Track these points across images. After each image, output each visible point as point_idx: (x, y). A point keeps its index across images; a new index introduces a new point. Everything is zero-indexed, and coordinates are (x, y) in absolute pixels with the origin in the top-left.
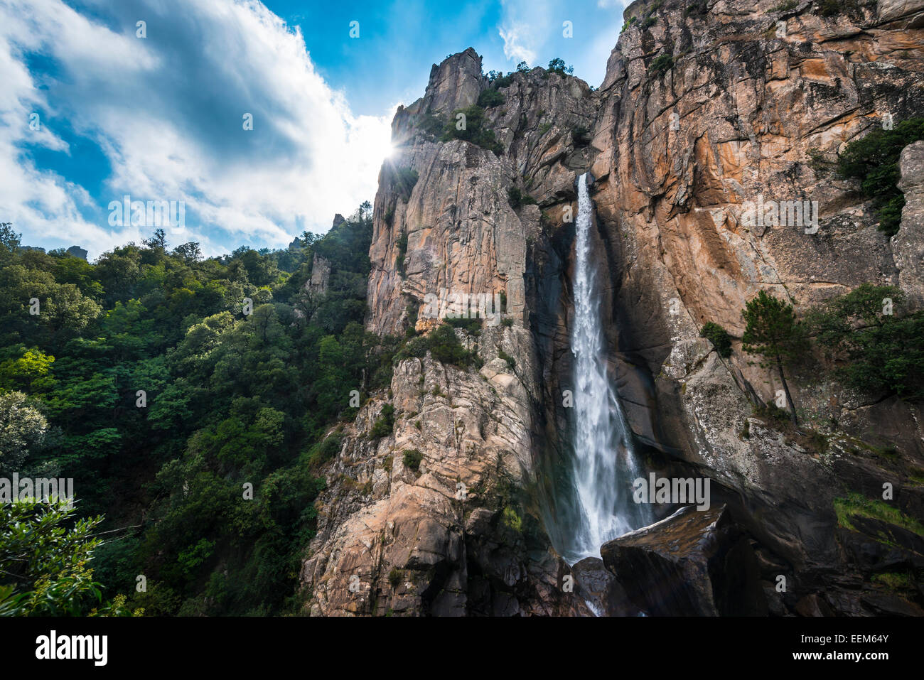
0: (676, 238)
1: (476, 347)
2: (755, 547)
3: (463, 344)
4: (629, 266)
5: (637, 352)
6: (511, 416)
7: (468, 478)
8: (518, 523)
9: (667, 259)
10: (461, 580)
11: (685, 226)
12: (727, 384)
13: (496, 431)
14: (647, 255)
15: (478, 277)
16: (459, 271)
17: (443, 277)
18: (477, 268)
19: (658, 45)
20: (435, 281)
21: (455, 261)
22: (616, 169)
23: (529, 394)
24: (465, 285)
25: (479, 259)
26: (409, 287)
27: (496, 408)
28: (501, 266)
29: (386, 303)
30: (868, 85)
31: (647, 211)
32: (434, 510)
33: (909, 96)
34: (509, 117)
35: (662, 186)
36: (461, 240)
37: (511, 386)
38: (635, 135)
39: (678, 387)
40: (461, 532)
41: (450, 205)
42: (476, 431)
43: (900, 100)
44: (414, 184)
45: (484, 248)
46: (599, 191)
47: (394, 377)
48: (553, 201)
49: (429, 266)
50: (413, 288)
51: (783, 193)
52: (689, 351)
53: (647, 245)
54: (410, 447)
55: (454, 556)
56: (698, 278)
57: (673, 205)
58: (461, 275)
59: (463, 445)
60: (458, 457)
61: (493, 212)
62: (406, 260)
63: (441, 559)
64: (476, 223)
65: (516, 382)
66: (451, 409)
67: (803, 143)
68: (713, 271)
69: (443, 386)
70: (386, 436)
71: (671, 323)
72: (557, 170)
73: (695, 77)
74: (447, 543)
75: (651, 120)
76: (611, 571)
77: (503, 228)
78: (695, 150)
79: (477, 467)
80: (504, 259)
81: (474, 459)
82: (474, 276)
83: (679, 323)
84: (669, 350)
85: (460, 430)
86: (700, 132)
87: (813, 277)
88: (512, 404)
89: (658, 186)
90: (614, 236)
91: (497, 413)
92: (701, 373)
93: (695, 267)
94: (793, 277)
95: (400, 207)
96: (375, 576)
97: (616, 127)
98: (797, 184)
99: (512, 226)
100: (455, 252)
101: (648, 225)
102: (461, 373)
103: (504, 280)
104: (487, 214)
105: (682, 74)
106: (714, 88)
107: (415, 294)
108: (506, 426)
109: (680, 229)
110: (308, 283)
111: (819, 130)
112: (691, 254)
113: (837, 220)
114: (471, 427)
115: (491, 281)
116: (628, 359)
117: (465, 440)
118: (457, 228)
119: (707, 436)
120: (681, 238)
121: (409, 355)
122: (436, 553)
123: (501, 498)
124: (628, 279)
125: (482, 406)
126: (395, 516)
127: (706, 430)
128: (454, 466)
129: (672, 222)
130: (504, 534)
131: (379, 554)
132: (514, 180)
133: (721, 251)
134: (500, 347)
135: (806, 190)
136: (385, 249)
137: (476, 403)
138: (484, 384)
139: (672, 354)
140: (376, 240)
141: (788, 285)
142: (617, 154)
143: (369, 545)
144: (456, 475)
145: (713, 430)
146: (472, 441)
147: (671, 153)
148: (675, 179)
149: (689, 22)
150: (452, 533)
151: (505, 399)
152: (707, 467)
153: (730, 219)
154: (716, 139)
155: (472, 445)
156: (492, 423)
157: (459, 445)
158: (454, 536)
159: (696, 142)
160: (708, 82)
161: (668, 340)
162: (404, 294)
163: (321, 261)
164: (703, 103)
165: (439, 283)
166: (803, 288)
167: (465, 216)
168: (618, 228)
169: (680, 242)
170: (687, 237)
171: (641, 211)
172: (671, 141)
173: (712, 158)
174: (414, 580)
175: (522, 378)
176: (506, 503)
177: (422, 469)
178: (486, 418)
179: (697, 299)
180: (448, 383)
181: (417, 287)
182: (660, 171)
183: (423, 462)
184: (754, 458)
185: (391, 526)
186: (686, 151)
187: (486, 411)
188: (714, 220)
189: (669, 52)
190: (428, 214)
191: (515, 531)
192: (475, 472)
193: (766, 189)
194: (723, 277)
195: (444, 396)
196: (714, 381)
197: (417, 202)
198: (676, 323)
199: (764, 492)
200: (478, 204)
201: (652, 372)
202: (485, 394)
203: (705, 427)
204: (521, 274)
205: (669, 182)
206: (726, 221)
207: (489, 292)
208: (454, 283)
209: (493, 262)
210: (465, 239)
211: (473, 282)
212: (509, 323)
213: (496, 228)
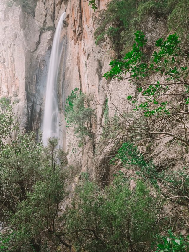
4: (68, 68)
15: (9, 80)
18: (9, 75)
21: (1, 73)
24: (5, 84)
25: (9, 72)
28: (16, 74)
45: (10, 65)
58: (3, 79)
61: (12, 46)
64: (6, 53)
77: (16, 54)
78: (80, 5)
80: (17, 70)
82: (7, 80)
99: (20, 53)
103: (18, 81)
115: (14, 81)
148: (76, 22)
167: (1, 50)
171: (73, 38)
204: (24, 77)
207: (14, 86)
208: (2, 83)
209: (14, 72)
210: (3, 62)
211: (7, 82)
212: (18, 102)
213: (14, 55)
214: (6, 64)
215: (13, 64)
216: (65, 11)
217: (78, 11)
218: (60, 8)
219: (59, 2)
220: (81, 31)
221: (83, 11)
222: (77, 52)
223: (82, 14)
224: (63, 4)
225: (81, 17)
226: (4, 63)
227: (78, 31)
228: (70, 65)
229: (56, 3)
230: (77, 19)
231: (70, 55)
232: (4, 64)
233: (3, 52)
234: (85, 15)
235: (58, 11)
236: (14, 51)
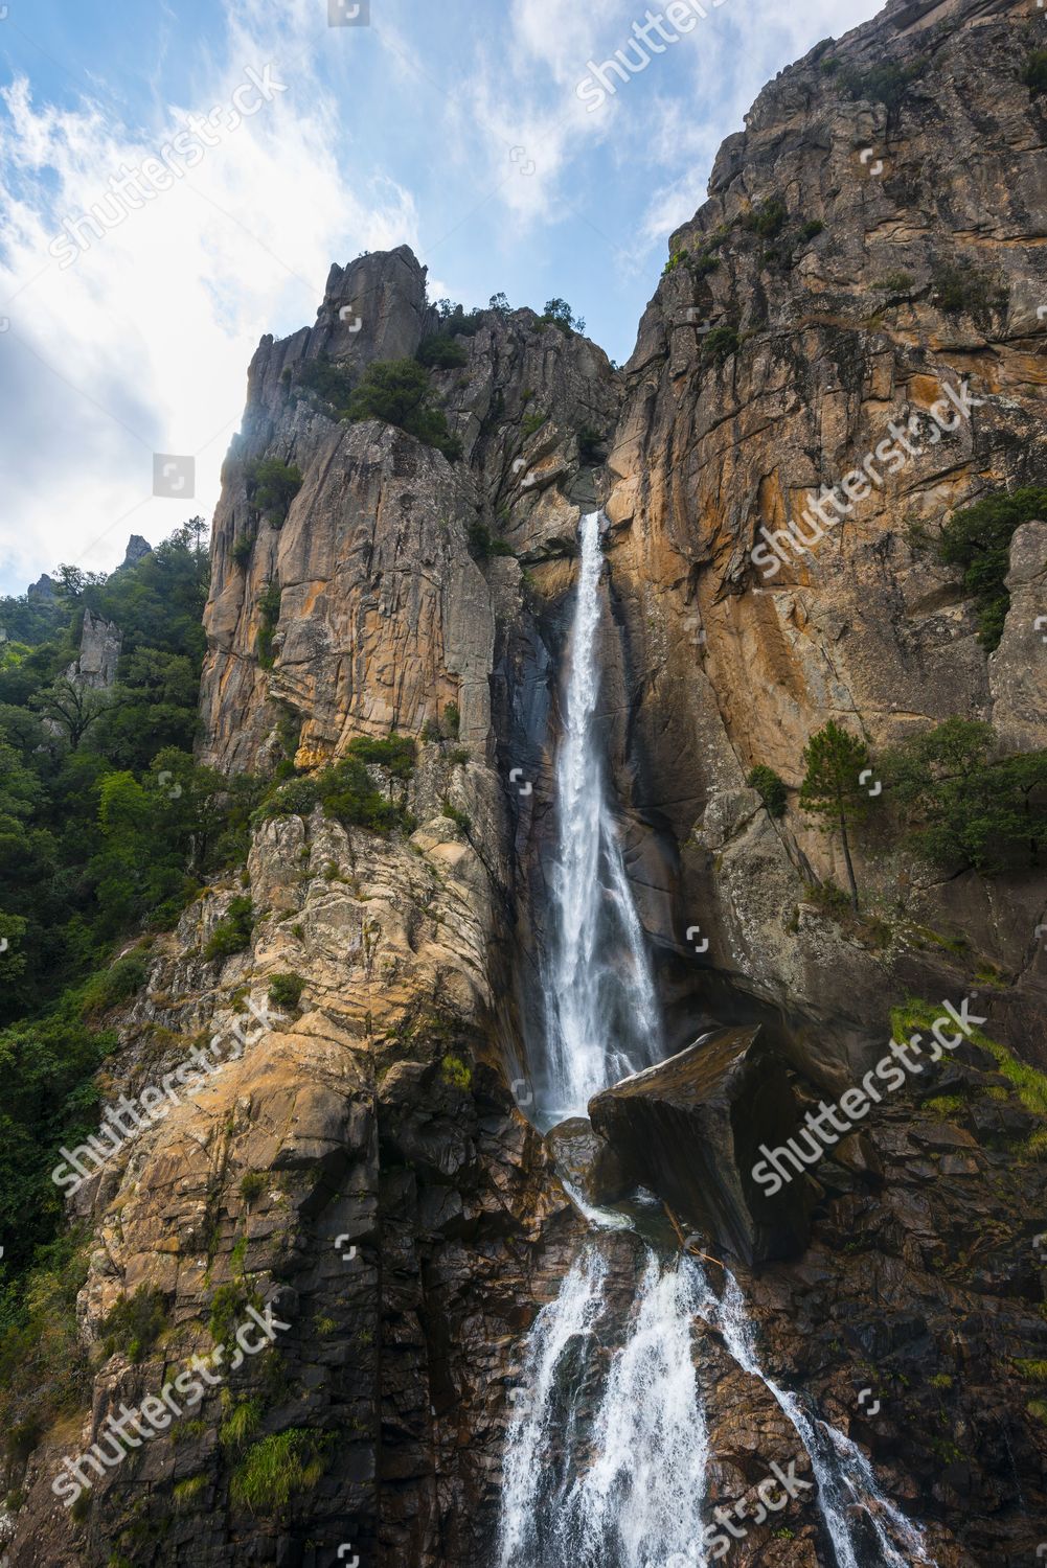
0: (724, 634)
1: (405, 797)
2: (793, 1080)
3: (382, 792)
4: (655, 672)
5: (658, 809)
6: (461, 911)
7: (385, 1014)
8: (465, 1078)
9: (710, 665)
10: (368, 1175)
11: (737, 617)
12: (776, 857)
13: (434, 936)
14: (681, 657)
15: (411, 676)
16: (376, 665)
17: (347, 673)
18: (410, 661)
19: (718, 309)
20: (332, 679)
21: (370, 645)
22: (644, 511)
23: (491, 875)
24: (387, 690)
25: (413, 646)
26: (283, 688)
27: (436, 899)
28: (451, 660)
29: (238, 715)
30: (987, 428)
31: (685, 586)
32: (323, 1071)
33: (1030, 454)
34: (472, 393)
35: (709, 547)
36: (382, 607)
37: (461, 863)
38: (675, 456)
39: (712, 862)
40: (371, 1102)
41: (361, 541)
42: (400, 938)
43: (1021, 457)
44: (295, 494)
45: (423, 626)
46: (616, 546)
47: (254, 849)
48: (542, 554)
49: (322, 651)
50: (289, 690)
51: (869, 577)
52: (731, 808)
53: (683, 642)
54: (282, 969)
55: (357, 1140)
56: (750, 698)
57: (724, 579)
58: (381, 672)
59: (378, 961)
60: (369, 981)
61: (440, 562)
62: (278, 637)
63: (334, 1147)
65: (471, 855)
66: (357, 904)
67: (901, 504)
68: (770, 688)
69: (344, 865)
70: (237, 952)
71: (708, 765)
72: (551, 501)
73: (768, 375)
74: (345, 1122)
75: (699, 436)
76: (601, 1133)
77: (455, 593)
78: (760, 495)
79: (401, 995)
80: (455, 648)
81: (395, 983)
82: (403, 674)
83: (719, 764)
84: (702, 805)
85: (373, 937)
86: (768, 467)
87: (894, 704)
88: (463, 891)
89: (703, 548)
90: (635, 623)
91: (436, 907)
92: (743, 840)
93: (747, 681)
94: (871, 703)
95: (265, 534)
96: (214, 1189)
97: (647, 439)
98: (888, 566)
99: (473, 591)
100: (369, 629)
101: (686, 609)
102: (378, 841)
103: (456, 684)
104: (429, 564)
105: (749, 367)
106: (792, 398)
107: (294, 700)
108: (451, 927)
109: (731, 619)
110: (73, 667)
111: (922, 486)
112: (743, 660)
113: (931, 623)
114: (392, 931)
115: (433, 684)
116: (645, 819)
117: (381, 953)
118: (376, 586)
119: (744, 932)
120: (732, 633)
121: (282, 811)
122: (326, 1140)
123: (438, 1042)
124: (652, 693)
125: (412, 897)
126: (253, 1086)
127: (744, 923)
128: (361, 997)
129: (719, 608)
130: (443, 1097)
131: (222, 1151)
132: (479, 509)
133: (782, 658)
134: (445, 798)
135: (898, 575)
136: (236, 613)
137: (403, 890)
138: (418, 859)
139: (707, 812)
140: (216, 595)
141: (864, 714)
142: (646, 486)
143: (202, 1138)
144: (364, 1011)
145: (753, 923)
146: (393, 954)
147: (726, 494)
148: (728, 539)
149: (766, 278)
150: (355, 1104)
151: (451, 884)
152: (742, 975)
153: (798, 609)
154: (789, 481)
155: (393, 960)
156: (428, 923)
157: (371, 962)
158: (358, 1109)
159: (761, 483)
160: (785, 386)
161: (701, 791)
162: (274, 699)
163: (100, 626)
164: (775, 420)
165: (341, 684)
166: (881, 720)
167: (389, 564)
168: (641, 609)
169: (729, 640)
170: (739, 634)
171: (677, 585)
172: (726, 476)
173: (781, 511)
174: (286, 1188)
175: (480, 850)
176: (447, 1050)
177: (304, 1005)
178: (418, 914)
179: (746, 730)
180: (353, 859)
181: (299, 688)
182: (708, 522)
183: (306, 994)
184: (802, 959)
185: (245, 1103)
186: (746, 495)
187: (418, 904)
188: (777, 609)
189: (734, 323)
190: (321, 554)
191: (460, 1092)
192: (396, 1005)
193: (849, 569)
194: (783, 697)
195: (345, 882)
196: (759, 851)
197: (299, 530)
198: (716, 764)
199: (810, 1005)
200: (413, 545)
201: (677, 839)
202: (418, 875)
203: (742, 918)
204: (485, 676)
205: (720, 542)
206: (793, 614)
207: (430, 703)
208: (367, 684)
209: (437, 652)
211: (401, 683)
212: (462, 758)
213: (445, 593)
232: (394, 616)
236: (447, 577)
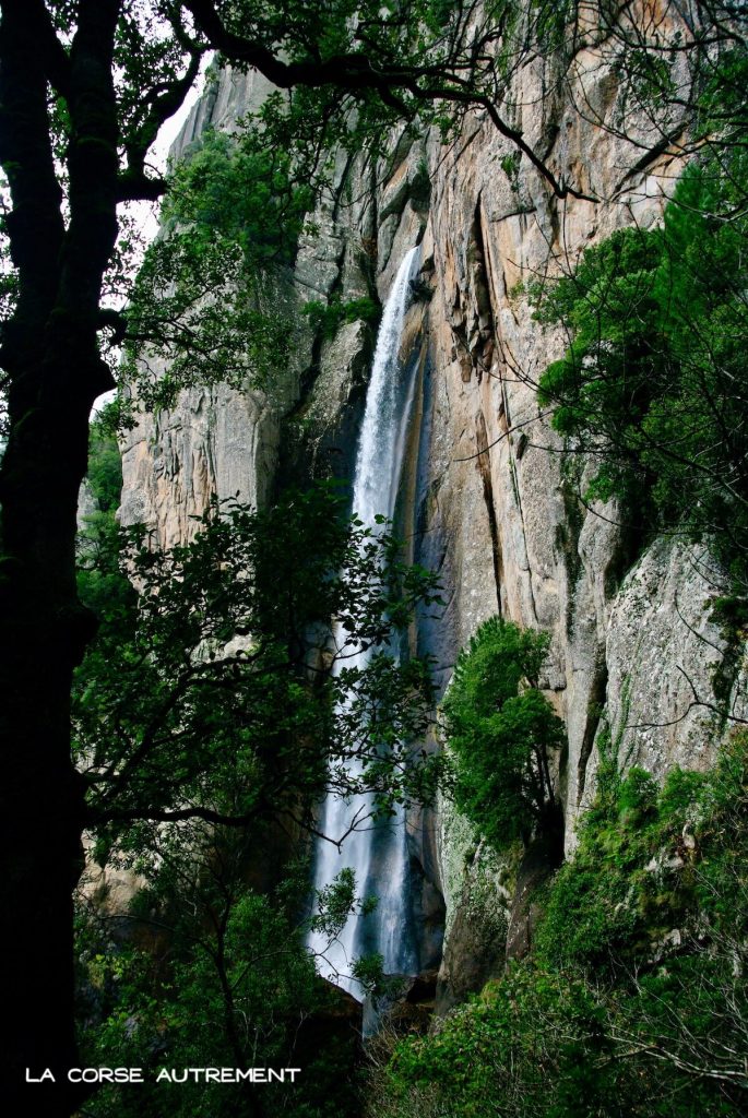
21: (162, 514)
25: (192, 508)
31: (458, 357)
36: (165, 473)
45: (196, 485)
61: (206, 406)
64: (182, 433)
77: (220, 438)
78: (478, 232)
86: (476, 192)
100: (161, 497)
101: (465, 388)
104: (194, 413)
118: (162, 448)
154: (490, 212)
159: (476, 216)
167: (165, 422)
171: (453, 354)
210: (169, 470)
213: (212, 440)
214: (182, 477)
215: (210, 478)
216: (419, 240)
217: (468, 256)
218: (398, 225)
219: (390, 206)
220: (487, 332)
221: (491, 254)
222: (473, 412)
223: (488, 266)
224: (410, 210)
225: (483, 279)
226: (173, 475)
227: (473, 332)
228: (447, 467)
229: (380, 211)
230: (468, 284)
231: (446, 423)
232: (176, 478)
233: (174, 431)
234: (501, 273)
235: (387, 238)
236: (213, 423)
